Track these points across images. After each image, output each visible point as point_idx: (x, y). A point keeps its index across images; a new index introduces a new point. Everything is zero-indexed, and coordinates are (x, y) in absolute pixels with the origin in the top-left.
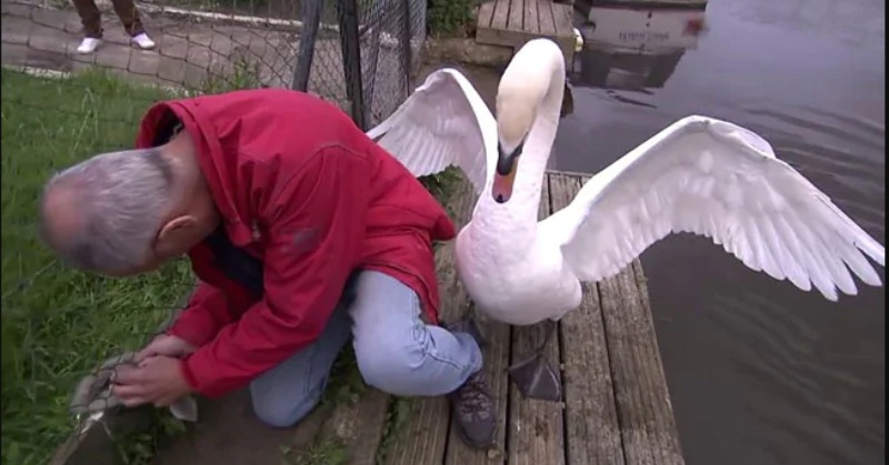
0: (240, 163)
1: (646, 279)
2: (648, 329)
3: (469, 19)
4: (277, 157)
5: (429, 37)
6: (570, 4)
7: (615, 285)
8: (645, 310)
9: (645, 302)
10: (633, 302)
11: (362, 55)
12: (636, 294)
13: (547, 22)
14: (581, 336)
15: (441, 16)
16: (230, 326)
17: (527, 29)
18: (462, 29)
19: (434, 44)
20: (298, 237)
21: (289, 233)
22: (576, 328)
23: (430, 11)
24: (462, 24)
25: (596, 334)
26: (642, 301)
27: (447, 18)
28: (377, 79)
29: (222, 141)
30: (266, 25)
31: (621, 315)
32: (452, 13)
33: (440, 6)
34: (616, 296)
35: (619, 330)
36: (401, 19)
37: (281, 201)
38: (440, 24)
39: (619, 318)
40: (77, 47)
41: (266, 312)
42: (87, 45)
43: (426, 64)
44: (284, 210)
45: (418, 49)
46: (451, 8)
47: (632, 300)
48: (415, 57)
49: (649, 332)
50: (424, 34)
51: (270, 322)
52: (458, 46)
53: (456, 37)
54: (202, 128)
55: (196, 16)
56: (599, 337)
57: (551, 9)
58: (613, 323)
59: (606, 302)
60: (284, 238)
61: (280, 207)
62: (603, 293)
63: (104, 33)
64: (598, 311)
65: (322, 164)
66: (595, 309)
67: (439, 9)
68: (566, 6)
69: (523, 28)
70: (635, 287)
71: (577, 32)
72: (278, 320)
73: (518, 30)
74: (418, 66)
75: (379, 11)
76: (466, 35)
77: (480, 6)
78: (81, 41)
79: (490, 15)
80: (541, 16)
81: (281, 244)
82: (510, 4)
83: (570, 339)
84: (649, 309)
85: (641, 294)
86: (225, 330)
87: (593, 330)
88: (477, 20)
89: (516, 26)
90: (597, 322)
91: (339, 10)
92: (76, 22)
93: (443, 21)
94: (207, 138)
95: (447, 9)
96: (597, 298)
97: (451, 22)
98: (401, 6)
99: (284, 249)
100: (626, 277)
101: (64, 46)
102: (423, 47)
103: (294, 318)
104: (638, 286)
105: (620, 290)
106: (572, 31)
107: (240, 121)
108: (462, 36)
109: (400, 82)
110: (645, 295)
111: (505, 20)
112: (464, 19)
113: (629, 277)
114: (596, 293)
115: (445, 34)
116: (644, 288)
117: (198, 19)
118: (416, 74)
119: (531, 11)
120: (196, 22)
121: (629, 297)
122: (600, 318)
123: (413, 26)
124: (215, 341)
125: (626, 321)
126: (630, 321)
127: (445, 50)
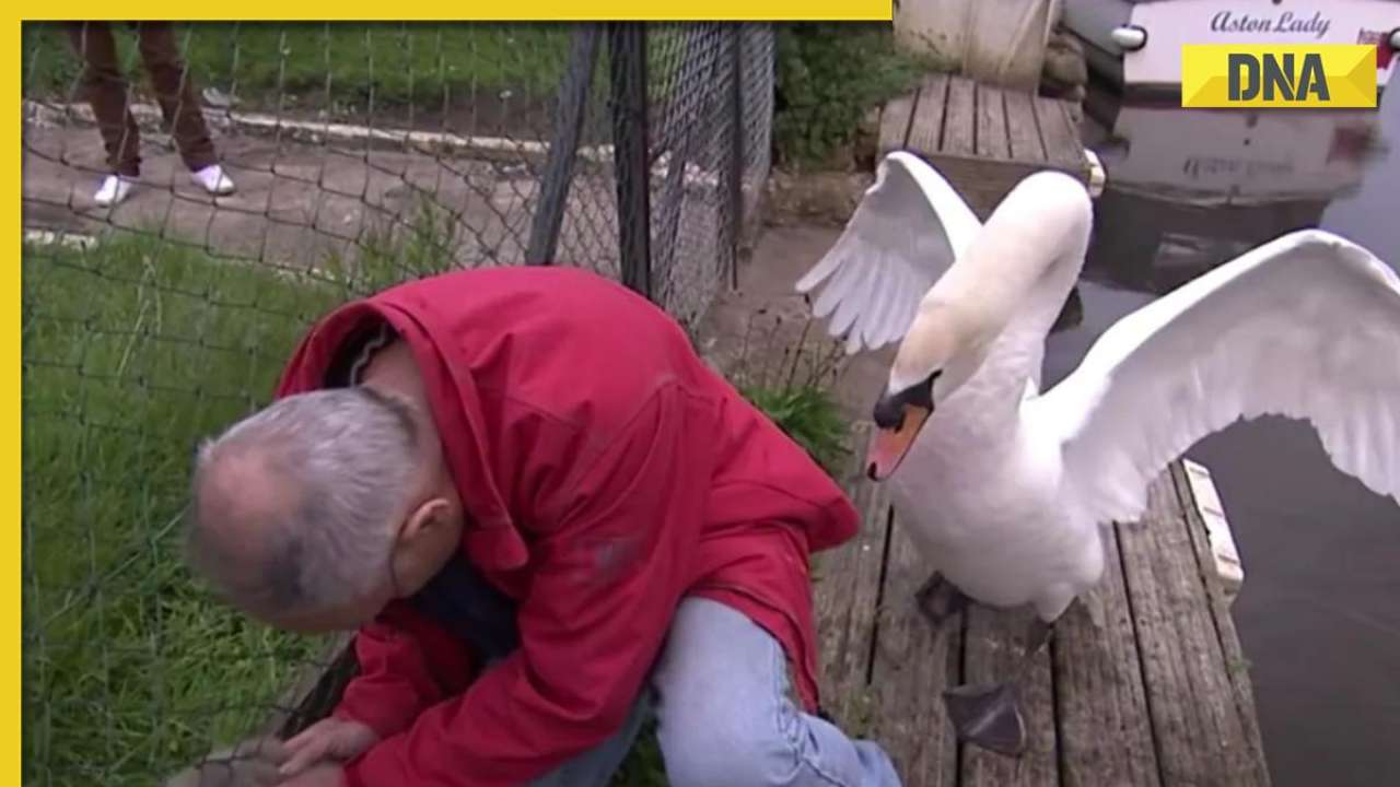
0: (511, 417)
1: (1249, 663)
2: (1253, 765)
3: (860, 132)
4: (586, 407)
5: (775, 169)
6: (1075, 100)
7: (1181, 672)
8: (1246, 728)
9: (1245, 710)
10: (1221, 710)
11: (653, 202)
12: (1227, 693)
13: (1025, 136)
14: (1108, 772)
15: (803, 127)
16: (442, 705)
17: (982, 151)
18: (846, 154)
19: (786, 185)
20: (604, 556)
21: (589, 546)
22: (1096, 753)
23: (780, 116)
24: (845, 142)
25: (1139, 770)
26: (1238, 709)
27: (817, 131)
28: (678, 253)
29: (477, 374)
30: (448, 149)
31: (1194, 733)
32: (826, 121)
33: (801, 107)
34: (1182, 697)
35: (1188, 765)
36: (726, 131)
37: (585, 489)
38: (800, 143)
39: (1189, 741)
40: (93, 193)
41: (524, 689)
42: (110, 189)
43: (769, 225)
44: (586, 505)
45: (756, 195)
46: (824, 110)
47: (1218, 703)
48: (750, 211)
49: (1256, 773)
50: (766, 163)
51: (530, 709)
52: (837, 189)
53: (832, 169)
54: (441, 349)
55: (311, 132)
56: (1146, 776)
57: (1034, 110)
58: (1176, 751)
59: (1160, 706)
60: (579, 555)
61: (581, 498)
62: (1155, 689)
63: (142, 167)
64: (1144, 725)
65: (658, 419)
66: (1137, 722)
67: (798, 114)
68: (1063, 102)
69: (975, 150)
70: (1223, 679)
71: (1091, 156)
72: (546, 704)
73: (965, 155)
74: (755, 228)
75: (687, 116)
76: (853, 165)
77: (882, 105)
78: (102, 182)
79: (904, 127)
80: (1014, 125)
81: (572, 566)
82: (946, 101)
83: (1084, 778)
84: (1254, 725)
85: (1237, 695)
86: (434, 714)
87: (1134, 762)
88: (878, 135)
89: (960, 146)
90: (1142, 745)
91: (616, 112)
92: (93, 146)
93: (807, 136)
94: (451, 365)
95: (816, 112)
96: (1141, 698)
97: (824, 139)
98: (727, 105)
99: (578, 577)
100: (1204, 657)
101: (68, 190)
102: (765, 191)
103: (586, 704)
104: (1229, 677)
105: (1191, 681)
106: (1081, 155)
107: (509, 338)
108: (844, 168)
109: (719, 258)
110: (1247, 694)
111: (936, 135)
112: (851, 132)
113: (1211, 657)
114: (1139, 689)
115: (809, 163)
116: (1243, 680)
117: (315, 138)
118: (750, 244)
119: (991, 113)
120: (310, 142)
121: (1211, 698)
122: (1148, 738)
123: (748, 148)
124: (413, 732)
125: (1205, 748)
126: (1213, 745)
127: (809, 195)
